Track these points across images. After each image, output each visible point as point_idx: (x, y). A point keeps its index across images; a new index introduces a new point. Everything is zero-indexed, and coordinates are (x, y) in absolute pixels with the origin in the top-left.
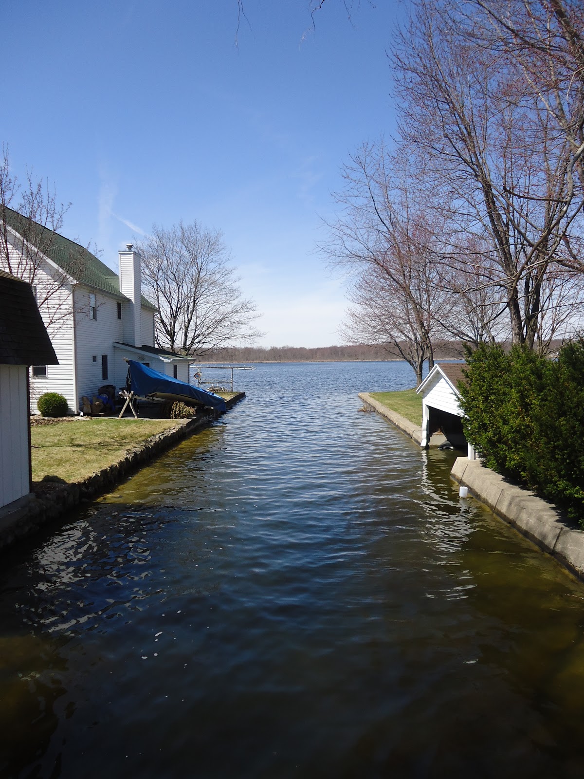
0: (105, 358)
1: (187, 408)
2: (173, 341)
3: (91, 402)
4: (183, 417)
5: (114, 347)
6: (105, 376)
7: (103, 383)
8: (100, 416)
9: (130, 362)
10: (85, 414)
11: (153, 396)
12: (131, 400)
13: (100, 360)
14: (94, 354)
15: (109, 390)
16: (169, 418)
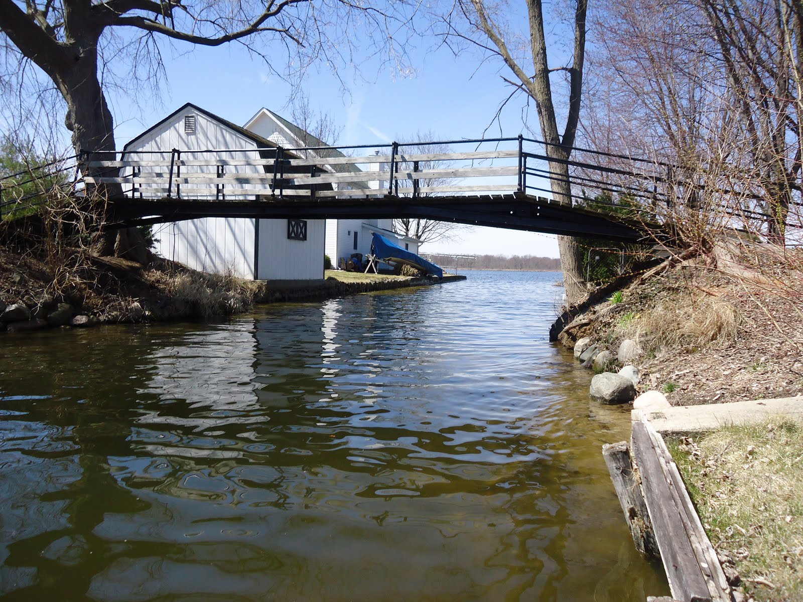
0: (356, 234)
1: (412, 269)
2: (407, 230)
3: (347, 261)
4: (409, 276)
5: (363, 227)
6: (355, 247)
7: (354, 252)
8: (352, 271)
9: (373, 234)
10: (342, 269)
11: (389, 260)
12: (373, 261)
13: (352, 234)
14: (349, 229)
15: (358, 256)
16: (399, 275)
